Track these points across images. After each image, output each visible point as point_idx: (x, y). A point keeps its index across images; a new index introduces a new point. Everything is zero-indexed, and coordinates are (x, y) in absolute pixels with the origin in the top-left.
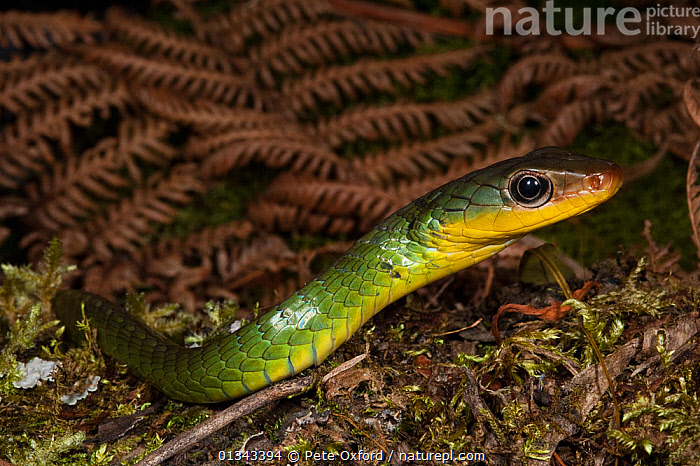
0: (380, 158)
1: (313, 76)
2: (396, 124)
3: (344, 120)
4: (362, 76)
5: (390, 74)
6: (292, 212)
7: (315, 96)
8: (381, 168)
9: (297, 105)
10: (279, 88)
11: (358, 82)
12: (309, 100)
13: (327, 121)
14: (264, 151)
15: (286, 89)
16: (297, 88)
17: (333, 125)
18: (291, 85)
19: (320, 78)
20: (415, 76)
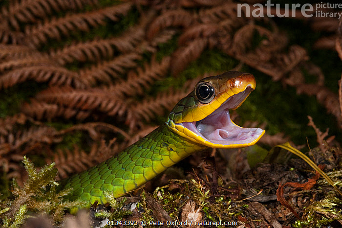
0: (88, 72)
1: (43, 24)
2: (96, 51)
3: (66, 50)
4: (72, 23)
5: (86, 21)
6: (55, 107)
7: (46, 35)
8: (90, 77)
9: (36, 41)
10: (23, 31)
11: (69, 26)
12: (43, 38)
13: (55, 51)
14: (35, 73)
15: (28, 31)
16: (34, 31)
17: (59, 53)
18: (31, 30)
19: (47, 25)
20: (99, 21)
